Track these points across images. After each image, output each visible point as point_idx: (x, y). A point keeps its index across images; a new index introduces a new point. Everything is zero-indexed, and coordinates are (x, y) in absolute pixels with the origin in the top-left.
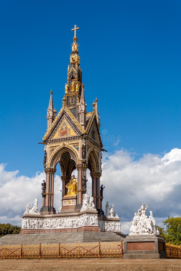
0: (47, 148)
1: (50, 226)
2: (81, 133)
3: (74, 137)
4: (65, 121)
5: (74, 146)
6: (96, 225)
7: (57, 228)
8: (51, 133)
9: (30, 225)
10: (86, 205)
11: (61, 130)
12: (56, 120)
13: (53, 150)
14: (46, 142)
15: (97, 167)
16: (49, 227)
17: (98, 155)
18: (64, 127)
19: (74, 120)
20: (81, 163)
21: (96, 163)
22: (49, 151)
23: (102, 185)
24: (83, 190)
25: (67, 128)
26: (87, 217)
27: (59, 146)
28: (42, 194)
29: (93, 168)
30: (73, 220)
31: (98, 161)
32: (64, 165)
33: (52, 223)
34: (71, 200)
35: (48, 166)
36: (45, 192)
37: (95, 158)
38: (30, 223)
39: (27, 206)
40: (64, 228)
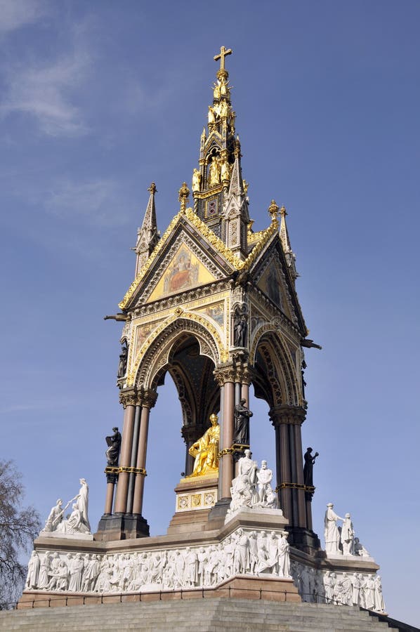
0: (131, 331)
1: (121, 584)
2: (229, 269)
3: (209, 285)
4: (184, 246)
5: (210, 313)
6: (281, 576)
7: (143, 590)
8: (144, 287)
9: (50, 577)
10: (242, 494)
11: (171, 275)
12: (158, 248)
13: (148, 333)
14: (129, 313)
15: (289, 388)
16: (117, 584)
17: (294, 355)
18: (181, 265)
19: (210, 238)
20: (231, 360)
21: (287, 378)
22: (137, 337)
23: (310, 450)
24: (235, 447)
25: (189, 264)
26: (243, 539)
27: (165, 320)
28: (107, 470)
29: (278, 394)
30: (201, 557)
31: (291, 372)
32: (190, 391)
33: (127, 571)
34: (202, 492)
35: (130, 383)
36: (116, 464)
37: (281, 359)
38: (51, 570)
39: (53, 509)
40: (166, 589)
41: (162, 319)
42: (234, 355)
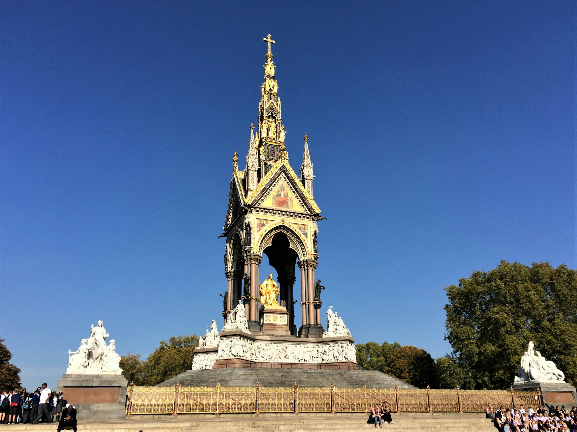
0: (252, 219)
2: (314, 211)
3: (302, 214)
4: (283, 182)
5: (300, 229)
7: (279, 361)
8: (261, 196)
11: (276, 196)
13: (263, 225)
14: (252, 208)
18: (282, 193)
20: (313, 259)
22: (256, 225)
25: (287, 195)
27: (275, 222)
34: (279, 315)
35: (255, 252)
40: (292, 362)
41: (273, 221)
42: (315, 257)
